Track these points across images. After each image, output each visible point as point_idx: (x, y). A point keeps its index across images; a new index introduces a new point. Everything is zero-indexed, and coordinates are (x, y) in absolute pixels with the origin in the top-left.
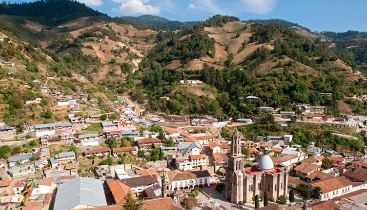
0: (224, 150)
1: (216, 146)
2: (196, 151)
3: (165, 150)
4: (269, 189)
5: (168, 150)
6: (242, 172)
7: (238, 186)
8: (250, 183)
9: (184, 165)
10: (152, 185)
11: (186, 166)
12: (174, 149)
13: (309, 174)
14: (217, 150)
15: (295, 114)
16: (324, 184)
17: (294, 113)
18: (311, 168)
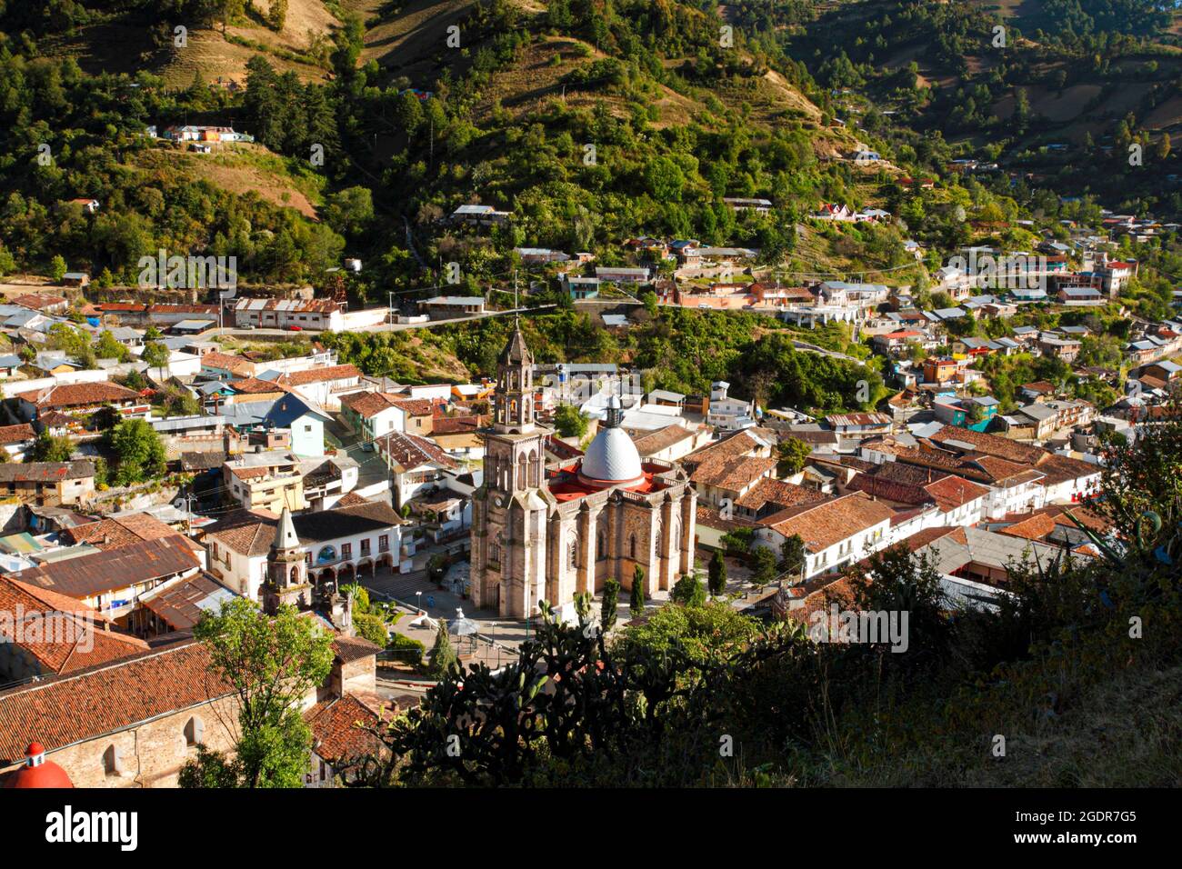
0: (419, 423)
1: (384, 407)
2: (308, 428)
3: (173, 432)
4: (633, 554)
5: (183, 431)
6: (540, 494)
7: (528, 551)
8: (567, 535)
9: (270, 492)
10: (176, 579)
11: (279, 492)
12: (212, 428)
13: (743, 492)
14: (391, 424)
15: (650, 278)
16: (808, 522)
17: (647, 272)
18: (747, 470)
